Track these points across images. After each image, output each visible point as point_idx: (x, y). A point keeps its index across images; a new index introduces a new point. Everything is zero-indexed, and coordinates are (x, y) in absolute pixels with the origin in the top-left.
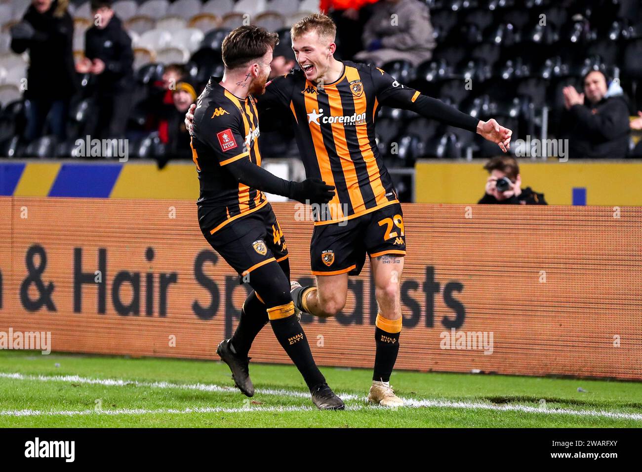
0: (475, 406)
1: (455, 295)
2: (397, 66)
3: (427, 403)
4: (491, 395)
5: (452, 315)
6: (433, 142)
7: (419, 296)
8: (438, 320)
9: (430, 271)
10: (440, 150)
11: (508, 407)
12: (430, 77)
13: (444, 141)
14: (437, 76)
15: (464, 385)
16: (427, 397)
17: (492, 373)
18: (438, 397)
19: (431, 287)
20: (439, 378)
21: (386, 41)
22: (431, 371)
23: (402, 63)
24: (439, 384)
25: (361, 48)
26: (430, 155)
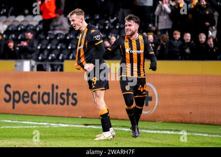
0: (80, 126)
1: (75, 96)
2: (59, 35)
3: (67, 125)
4: (84, 123)
5: (74, 102)
6: (69, 55)
7: (65, 97)
8: (70, 103)
9: (68, 90)
10: (71, 57)
11: (89, 127)
12: (68, 38)
13: (72, 55)
14: (70, 38)
15: (77, 121)
16: (67, 124)
17: (85, 118)
18: (70, 124)
19: (68, 94)
20: (70, 119)
21: (57, 28)
22: (68, 117)
23: (60, 34)
24: (70, 120)
25: (49, 30)
26: (68, 59)
